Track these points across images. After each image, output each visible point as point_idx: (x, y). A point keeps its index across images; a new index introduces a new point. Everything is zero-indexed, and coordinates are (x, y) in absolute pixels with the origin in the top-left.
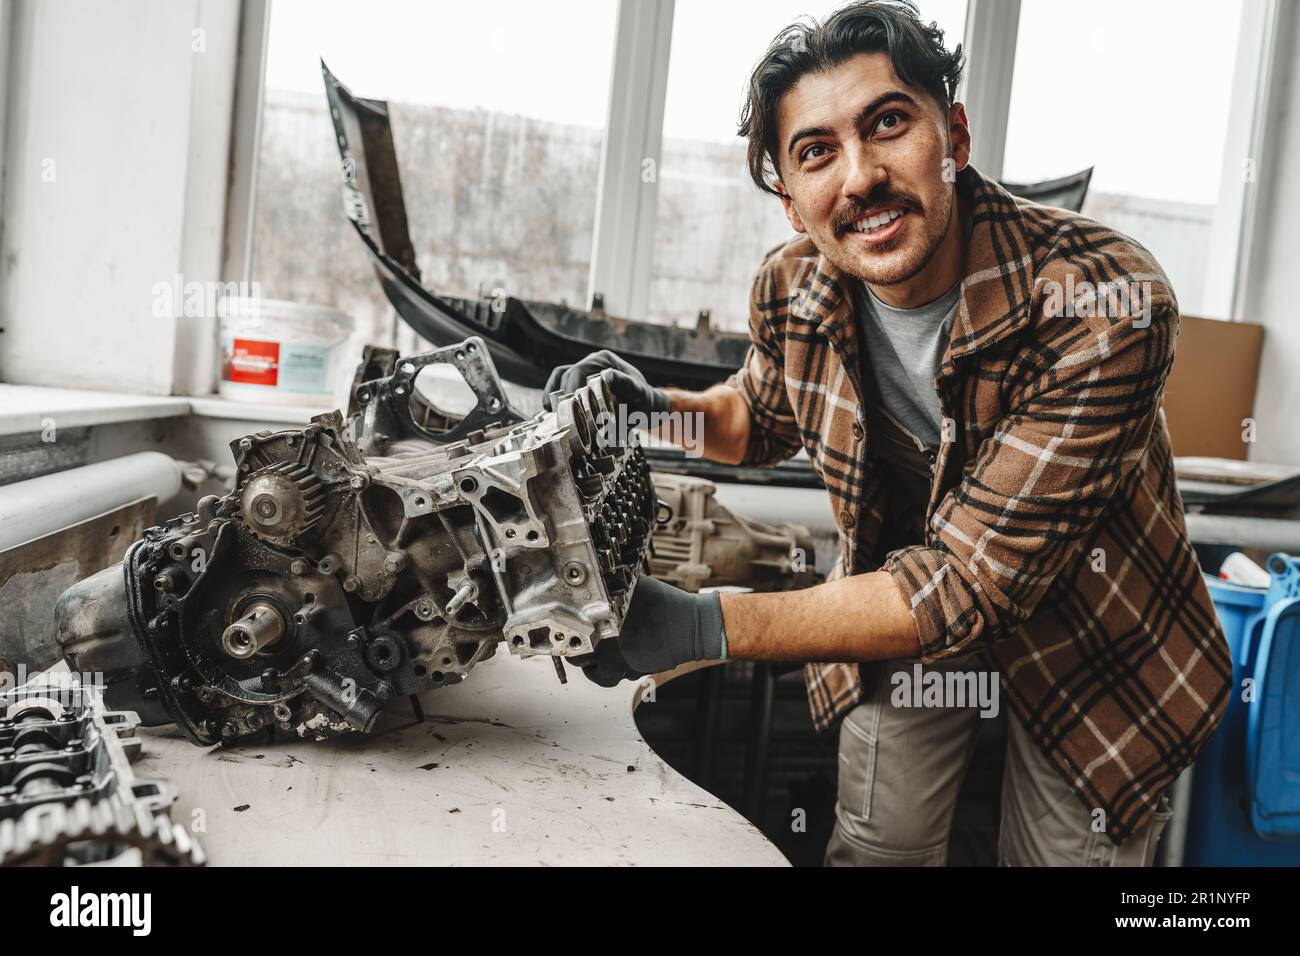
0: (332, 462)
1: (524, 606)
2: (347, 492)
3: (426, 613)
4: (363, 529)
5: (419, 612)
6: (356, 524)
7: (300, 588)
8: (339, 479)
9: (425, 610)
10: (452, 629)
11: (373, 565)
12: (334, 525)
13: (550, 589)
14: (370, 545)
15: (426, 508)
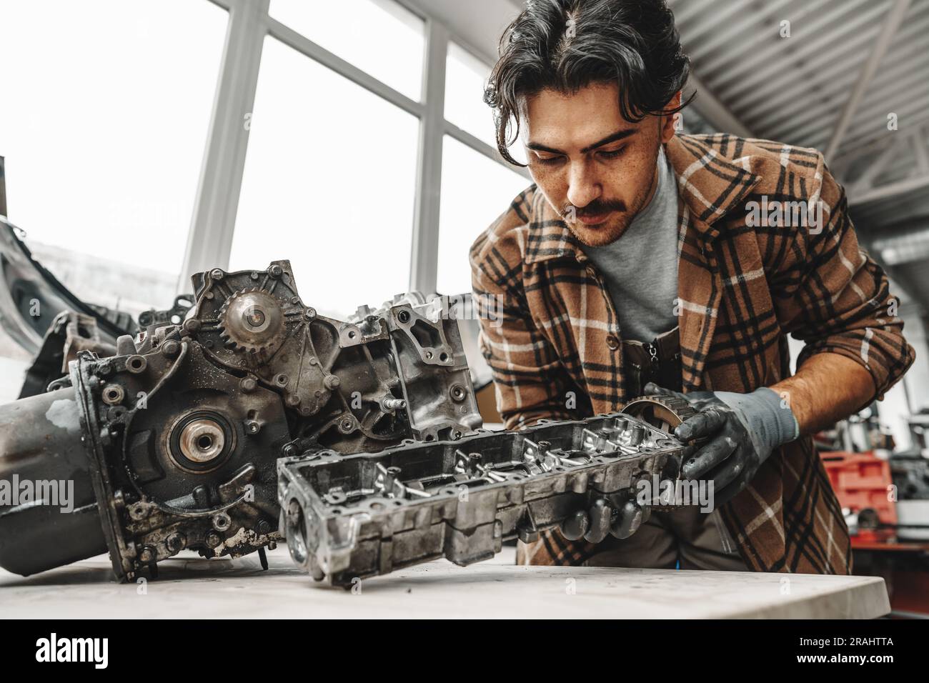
0: (286, 297)
1: (422, 419)
2: (298, 322)
3: (349, 426)
4: (307, 353)
5: (343, 426)
6: (303, 349)
7: (244, 405)
8: (292, 312)
9: (347, 425)
10: (368, 440)
11: (311, 385)
12: (283, 351)
13: (440, 406)
14: (311, 367)
15: (356, 340)
